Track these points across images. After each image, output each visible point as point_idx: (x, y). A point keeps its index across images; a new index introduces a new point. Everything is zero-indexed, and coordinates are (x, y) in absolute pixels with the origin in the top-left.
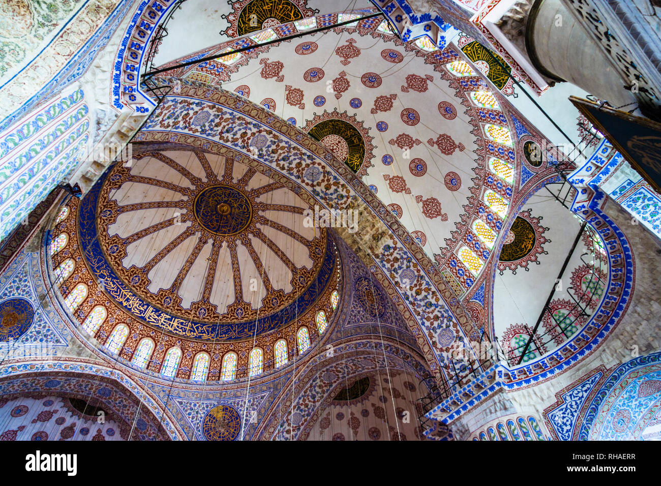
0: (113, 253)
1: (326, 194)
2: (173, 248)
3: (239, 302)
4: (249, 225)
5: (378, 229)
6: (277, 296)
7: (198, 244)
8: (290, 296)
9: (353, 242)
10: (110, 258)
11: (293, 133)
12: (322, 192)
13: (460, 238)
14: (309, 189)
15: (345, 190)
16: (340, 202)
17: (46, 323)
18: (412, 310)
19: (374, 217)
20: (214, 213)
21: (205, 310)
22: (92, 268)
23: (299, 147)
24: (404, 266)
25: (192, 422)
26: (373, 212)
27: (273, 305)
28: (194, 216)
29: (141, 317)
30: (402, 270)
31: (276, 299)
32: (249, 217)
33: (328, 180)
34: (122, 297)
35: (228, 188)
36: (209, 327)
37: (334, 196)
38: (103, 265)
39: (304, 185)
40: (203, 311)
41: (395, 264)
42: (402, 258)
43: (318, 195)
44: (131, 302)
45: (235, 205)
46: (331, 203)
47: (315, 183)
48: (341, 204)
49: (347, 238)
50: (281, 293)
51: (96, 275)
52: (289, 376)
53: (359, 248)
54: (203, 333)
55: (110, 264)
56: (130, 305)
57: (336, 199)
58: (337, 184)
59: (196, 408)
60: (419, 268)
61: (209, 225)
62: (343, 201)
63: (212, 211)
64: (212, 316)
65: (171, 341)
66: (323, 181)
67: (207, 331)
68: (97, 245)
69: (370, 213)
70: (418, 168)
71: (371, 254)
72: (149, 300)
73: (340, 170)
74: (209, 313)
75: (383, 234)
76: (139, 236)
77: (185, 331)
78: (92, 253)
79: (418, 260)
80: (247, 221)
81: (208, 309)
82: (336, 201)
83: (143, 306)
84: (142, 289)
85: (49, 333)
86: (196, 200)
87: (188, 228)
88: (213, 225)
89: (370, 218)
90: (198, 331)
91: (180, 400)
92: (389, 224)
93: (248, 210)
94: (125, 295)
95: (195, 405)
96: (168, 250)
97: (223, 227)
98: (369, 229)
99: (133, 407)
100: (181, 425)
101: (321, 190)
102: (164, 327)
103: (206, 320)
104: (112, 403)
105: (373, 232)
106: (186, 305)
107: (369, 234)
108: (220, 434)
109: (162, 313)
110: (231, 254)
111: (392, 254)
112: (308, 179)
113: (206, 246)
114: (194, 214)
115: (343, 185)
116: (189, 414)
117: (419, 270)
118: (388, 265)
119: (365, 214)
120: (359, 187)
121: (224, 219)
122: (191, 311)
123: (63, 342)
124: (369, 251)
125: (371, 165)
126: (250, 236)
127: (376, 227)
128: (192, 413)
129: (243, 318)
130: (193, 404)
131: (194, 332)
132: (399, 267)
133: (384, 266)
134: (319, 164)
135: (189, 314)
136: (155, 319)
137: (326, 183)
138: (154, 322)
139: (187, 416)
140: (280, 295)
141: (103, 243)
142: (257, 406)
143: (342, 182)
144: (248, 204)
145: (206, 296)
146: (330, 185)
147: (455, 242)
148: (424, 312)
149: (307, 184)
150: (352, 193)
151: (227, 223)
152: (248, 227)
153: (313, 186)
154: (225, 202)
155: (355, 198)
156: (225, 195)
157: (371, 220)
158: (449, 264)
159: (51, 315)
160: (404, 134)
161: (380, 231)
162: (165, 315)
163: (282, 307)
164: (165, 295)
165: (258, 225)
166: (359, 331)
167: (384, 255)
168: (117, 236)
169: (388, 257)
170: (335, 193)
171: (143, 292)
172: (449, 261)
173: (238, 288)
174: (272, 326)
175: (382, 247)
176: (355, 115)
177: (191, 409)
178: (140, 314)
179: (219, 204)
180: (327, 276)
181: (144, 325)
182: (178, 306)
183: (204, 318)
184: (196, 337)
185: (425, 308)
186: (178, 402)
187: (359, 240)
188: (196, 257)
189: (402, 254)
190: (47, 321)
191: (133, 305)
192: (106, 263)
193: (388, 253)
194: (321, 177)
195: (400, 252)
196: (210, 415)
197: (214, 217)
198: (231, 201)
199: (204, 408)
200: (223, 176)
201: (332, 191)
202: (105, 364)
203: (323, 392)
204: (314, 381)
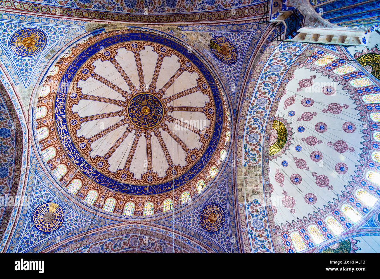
0: (83, 72)
1: (249, 152)
2: (104, 102)
3: (105, 159)
4: (148, 129)
5: (258, 189)
6: (128, 175)
7: (116, 112)
8: (135, 181)
9: (241, 184)
10: (79, 72)
11: (273, 114)
12: (249, 149)
13: (296, 226)
14: (245, 142)
15: (259, 158)
16: (251, 161)
17: (35, 64)
18: (251, 243)
19: (261, 182)
20: (140, 107)
21: (85, 146)
22: (69, 67)
23: (266, 122)
24: (259, 217)
25: (34, 199)
26: (262, 179)
27: (122, 177)
28: (130, 99)
29: (56, 115)
30: (256, 218)
31: (126, 175)
32: (153, 126)
33: (256, 147)
34: (60, 96)
35: (161, 104)
36: (79, 156)
37: (252, 156)
38: (73, 72)
39: (245, 138)
40: (84, 145)
41: (255, 212)
42: (261, 212)
43: (245, 149)
44: (60, 103)
45: (153, 115)
46: (247, 157)
47: (250, 142)
48: (251, 162)
49: (239, 180)
50: (131, 175)
51: (66, 72)
52: (113, 222)
53: (241, 190)
54: (73, 156)
55: (76, 75)
56: (58, 104)
57: (251, 158)
58: (258, 152)
59: (43, 193)
60: (267, 224)
61: (130, 110)
62: (253, 162)
63: (140, 106)
64: (86, 152)
65: (56, 143)
66: (254, 145)
67: (77, 157)
68: (84, 60)
69: (260, 178)
70: (296, 180)
71: (245, 197)
72: (67, 112)
73: (265, 148)
74: (85, 149)
75: (259, 193)
76: (100, 79)
77: (66, 146)
78: (78, 61)
79: (269, 220)
80: (149, 127)
81: (87, 147)
82: (251, 159)
83: (62, 111)
84: (71, 103)
85: (29, 71)
86: (140, 94)
87: (121, 101)
88: (132, 112)
89: (259, 181)
90: (72, 152)
91: (39, 180)
92: (266, 191)
93: (156, 122)
94: (62, 97)
95: (44, 191)
96: (102, 100)
97: (135, 117)
98: (254, 185)
101: (249, 148)
102: (60, 132)
103: (81, 151)
105: (255, 188)
106: (79, 133)
107: (252, 187)
108: (43, 221)
109: (66, 125)
110: (124, 133)
111: (256, 206)
112: (249, 138)
113: (118, 117)
114: (131, 98)
115: (260, 155)
116: (37, 193)
117: (266, 225)
118: (250, 210)
119: (258, 177)
120: (266, 163)
121: (140, 115)
122: (78, 139)
123: (27, 83)
124: (245, 195)
125: (276, 159)
126: (143, 134)
127: (258, 187)
128: (39, 194)
129: (100, 169)
130: (44, 189)
131: (70, 151)
132: (256, 215)
133: (248, 208)
134: (261, 137)
135: (76, 139)
136: (60, 124)
137: (254, 147)
138: (58, 125)
139: (34, 193)
140: (130, 175)
141: (86, 63)
142: (79, 224)
143: (261, 153)
144: (160, 120)
145: (92, 139)
146: (255, 150)
147: (292, 226)
148: (258, 248)
149: (246, 140)
150: (261, 163)
151: (140, 118)
152: (147, 129)
153: (247, 142)
154: (151, 108)
155: (260, 166)
156: (155, 106)
157: (258, 182)
158: (282, 234)
159: (43, 64)
160: (304, 160)
161: (258, 191)
162: (66, 127)
163: (126, 182)
164: (76, 118)
165: (153, 134)
166: (184, 229)
167: (251, 203)
168: (94, 67)
169: (253, 206)
170: (253, 155)
171: (70, 105)
172: (283, 233)
173: (111, 152)
174: (113, 187)
175: (254, 199)
176: (294, 133)
177: (40, 191)
178: (57, 114)
179: (147, 106)
180: (169, 188)
181: (53, 120)
182: (75, 130)
183: (81, 149)
184: (68, 154)
185: (260, 246)
186: (37, 180)
187: (245, 186)
188: (108, 117)
189: (262, 210)
190: (37, 64)
191: (59, 106)
192: (75, 72)
193: (255, 204)
194: (255, 143)
195: (261, 209)
196: (47, 205)
197: (137, 109)
198: (153, 111)
199: (47, 197)
200: (167, 97)
201: (253, 153)
202: (27, 118)
203: (122, 248)
204: (126, 237)
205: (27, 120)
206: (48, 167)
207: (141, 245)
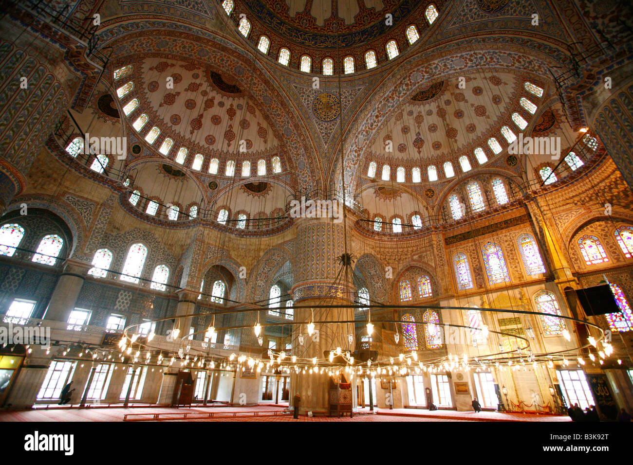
3: (335, 17)
6: (369, 14)
21: (307, 21)
25: (305, 102)
40: (305, 21)
64: (312, 27)
81: (309, 20)
91: (295, 85)
95: (306, 91)
99: (261, 85)
100: (297, 104)
103: (307, 30)
104: (245, 81)
106: (292, 14)
108: (325, 113)
116: (303, 96)
122: (296, 20)
128: (305, 96)
129: (337, 31)
131: (298, 38)
135: (294, 22)
139: (301, 98)
145: (307, 8)
163: (371, 24)
166: (463, 30)
174: (362, 39)
177: (304, 93)
183: (306, 28)
196: (318, 99)
199: (313, 93)
202: (240, 44)
203: (408, 90)
204: (404, 79)
205: (242, 46)
206: (293, 70)
207: (424, 76)
